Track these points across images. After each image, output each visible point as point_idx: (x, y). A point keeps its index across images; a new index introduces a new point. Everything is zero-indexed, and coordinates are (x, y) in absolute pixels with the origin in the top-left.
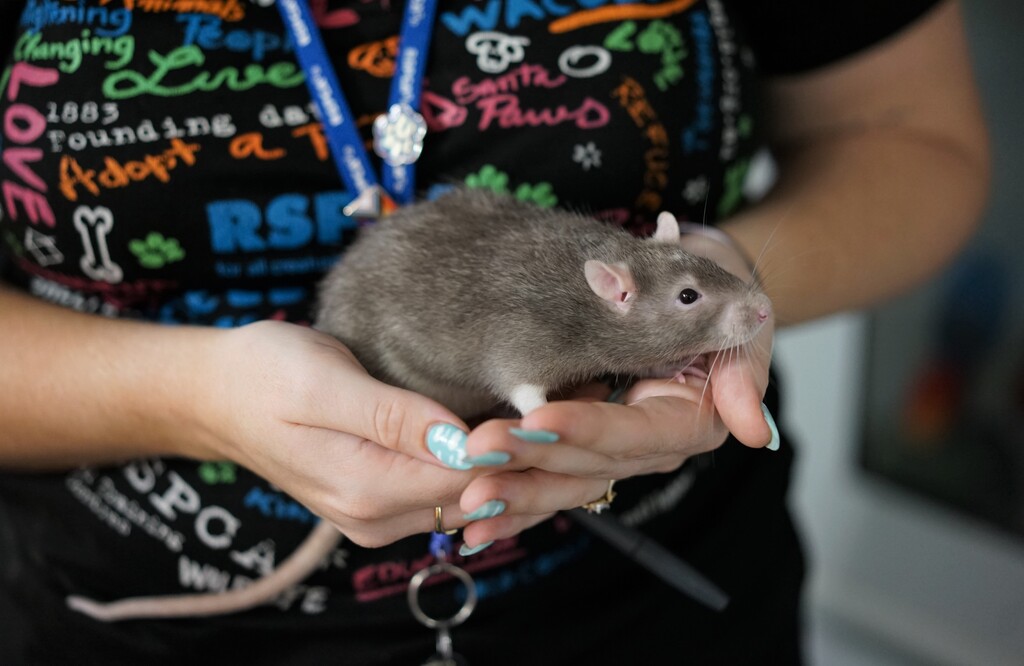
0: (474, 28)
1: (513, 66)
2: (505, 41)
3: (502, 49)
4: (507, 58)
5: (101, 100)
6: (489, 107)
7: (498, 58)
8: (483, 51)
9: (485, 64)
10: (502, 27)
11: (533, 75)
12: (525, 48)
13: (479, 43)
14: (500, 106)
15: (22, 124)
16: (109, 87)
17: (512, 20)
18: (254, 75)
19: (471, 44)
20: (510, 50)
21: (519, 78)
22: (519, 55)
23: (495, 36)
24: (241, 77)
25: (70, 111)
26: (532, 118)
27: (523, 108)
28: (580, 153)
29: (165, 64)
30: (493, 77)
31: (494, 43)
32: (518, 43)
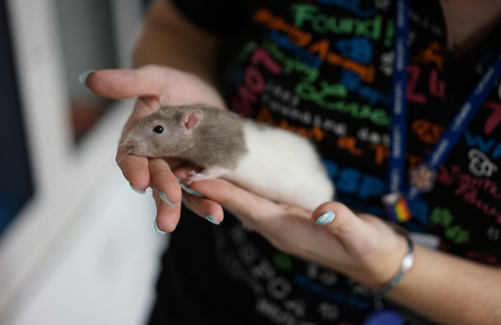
0: (476, 147)
1: (483, 177)
2: (487, 163)
3: (483, 166)
4: (483, 171)
5: (293, 93)
6: (463, 188)
7: (479, 168)
8: (474, 161)
9: (472, 167)
10: (489, 155)
11: (489, 187)
12: (494, 173)
13: (475, 156)
14: (468, 190)
15: (254, 81)
16: (299, 89)
17: (496, 154)
18: (366, 112)
19: (472, 153)
20: (487, 168)
21: (483, 185)
22: (489, 173)
23: (484, 156)
24: (359, 110)
25: (278, 91)
26: (479, 204)
27: (478, 197)
28: (490, 231)
29: (328, 90)
30: (473, 176)
31: (482, 161)
32: (492, 167)
